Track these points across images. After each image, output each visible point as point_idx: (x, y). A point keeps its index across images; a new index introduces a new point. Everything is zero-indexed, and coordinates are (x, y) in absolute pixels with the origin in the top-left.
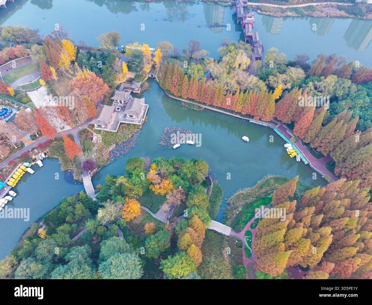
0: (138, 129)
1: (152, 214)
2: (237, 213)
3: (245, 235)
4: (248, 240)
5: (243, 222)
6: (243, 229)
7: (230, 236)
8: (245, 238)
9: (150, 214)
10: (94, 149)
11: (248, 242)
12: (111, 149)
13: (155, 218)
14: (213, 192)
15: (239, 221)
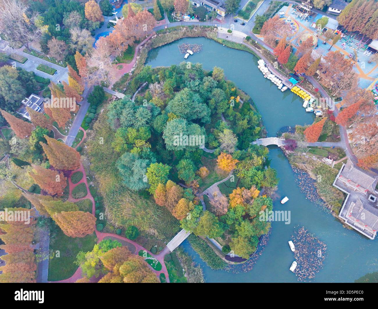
0: (333, 211)
1: (218, 183)
2: (183, 270)
3: (159, 262)
4: (154, 262)
5: (171, 268)
6: (165, 264)
7: (166, 247)
8: (156, 260)
9: (219, 181)
10: (314, 157)
11: (152, 261)
12: (310, 173)
13: (213, 184)
14: (217, 256)
15: (175, 266)
